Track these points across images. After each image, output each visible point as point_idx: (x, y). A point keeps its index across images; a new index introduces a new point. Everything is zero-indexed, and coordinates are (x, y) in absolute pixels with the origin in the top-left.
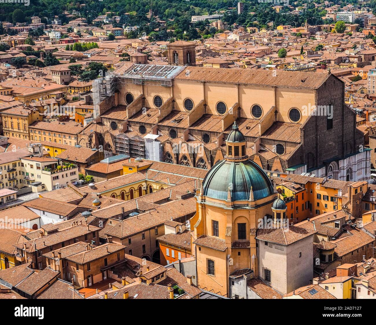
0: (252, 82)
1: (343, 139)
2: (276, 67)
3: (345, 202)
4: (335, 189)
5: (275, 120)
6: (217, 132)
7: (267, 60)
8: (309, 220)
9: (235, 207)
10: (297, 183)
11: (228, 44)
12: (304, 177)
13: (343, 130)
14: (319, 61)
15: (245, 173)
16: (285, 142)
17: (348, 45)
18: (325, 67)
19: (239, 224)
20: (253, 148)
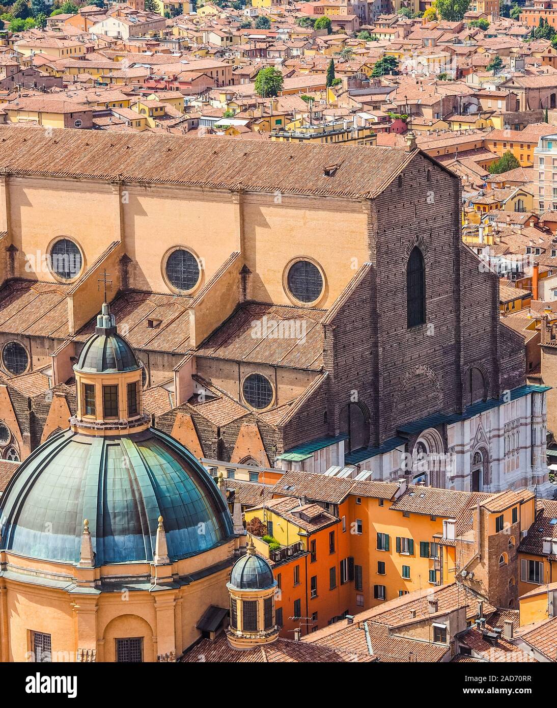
0: (165, 175)
1: (458, 357)
2: (248, 126)
3: (465, 560)
4: (433, 518)
5: (241, 299)
6: (53, 336)
7: (219, 102)
8: (350, 621)
9: (107, 587)
10: (313, 502)
11: (91, 50)
12: (332, 480)
13: (458, 329)
14: (384, 108)
15: (141, 472)
16: (276, 368)
17: (475, 57)
18: (404, 128)
19: (119, 642)
20: (172, 388)
